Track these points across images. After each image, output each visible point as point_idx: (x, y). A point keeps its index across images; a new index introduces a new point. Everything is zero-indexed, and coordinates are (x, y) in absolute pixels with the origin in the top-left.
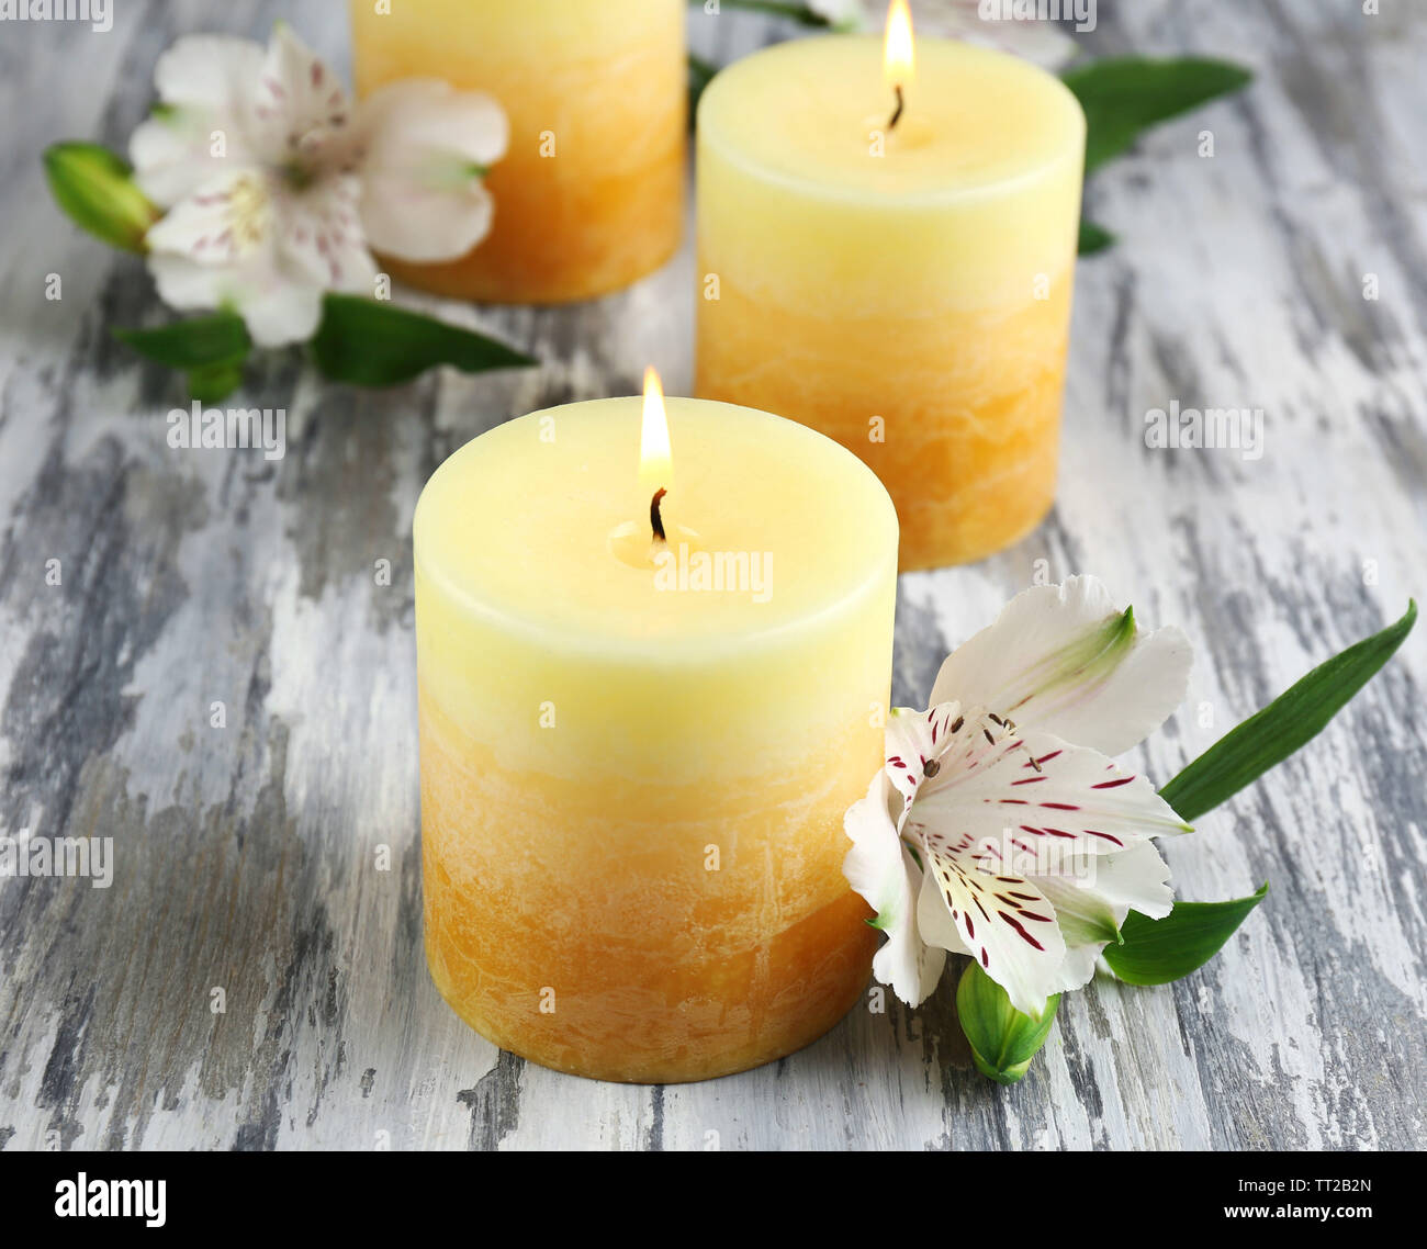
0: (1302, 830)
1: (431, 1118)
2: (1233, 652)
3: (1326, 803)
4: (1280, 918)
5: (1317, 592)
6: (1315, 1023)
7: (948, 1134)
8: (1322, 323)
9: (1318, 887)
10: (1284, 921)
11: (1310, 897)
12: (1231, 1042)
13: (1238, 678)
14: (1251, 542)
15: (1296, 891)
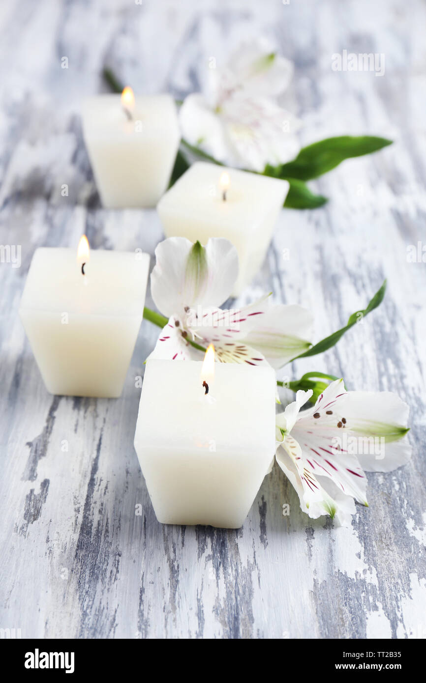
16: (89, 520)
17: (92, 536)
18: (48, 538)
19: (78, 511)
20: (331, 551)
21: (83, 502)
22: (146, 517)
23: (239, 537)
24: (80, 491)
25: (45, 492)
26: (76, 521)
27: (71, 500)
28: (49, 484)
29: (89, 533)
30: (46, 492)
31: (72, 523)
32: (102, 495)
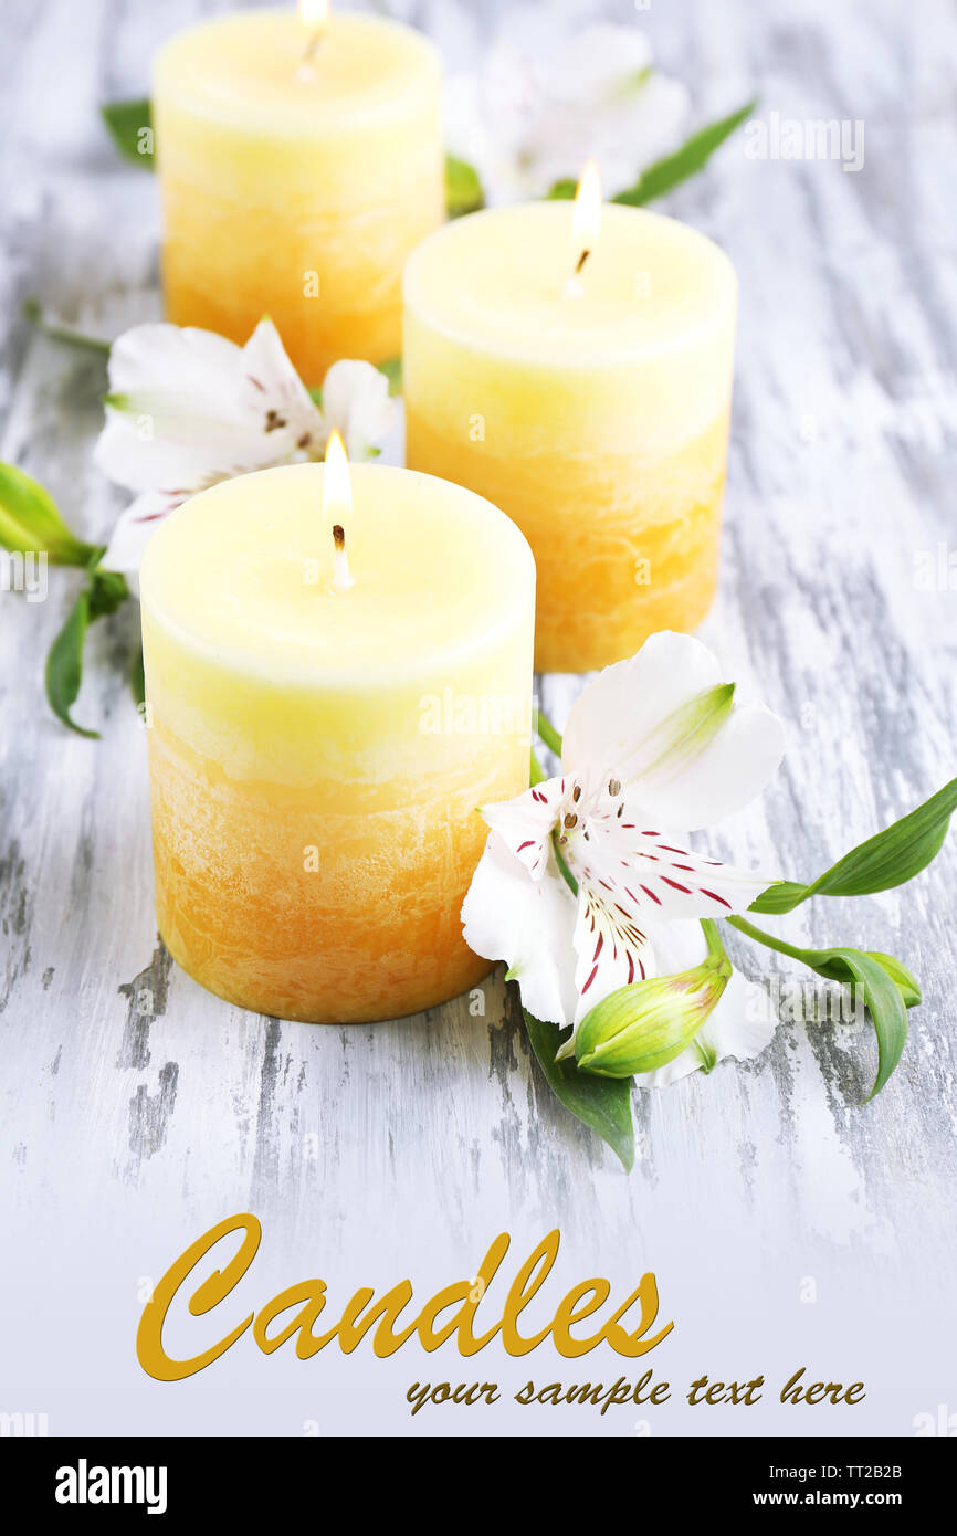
0: (808, 777)
1: (97, 1006)
2: (762, 633)
3: (829, 754)
4: (785, 847)
5: (835, 583)
6: (807, 929)
7: (508, 1017)
8: (856, 358)
9: (818, 821)
10: (790, 850)
11: (811, 831)
12: (738, 946)
13: (766, 652)
14: (783, 542)
15: (800, 825)
16: (272, 1147)
17: (280, 1181)
18: (186, 1188)
19: (245, 1127)
20: (795, 1189)
21: (254, 1108)
22: (393, 1134)
23: (595, 1168)
24: (245, 1086)
25: (169, 1091)
26: (243, 1149)
27: (227, 1104)
28: (177, 1072)
29: (273, 1174)
30: (173, 1091)
31: (236, 1155)
32: (295, 1092)
